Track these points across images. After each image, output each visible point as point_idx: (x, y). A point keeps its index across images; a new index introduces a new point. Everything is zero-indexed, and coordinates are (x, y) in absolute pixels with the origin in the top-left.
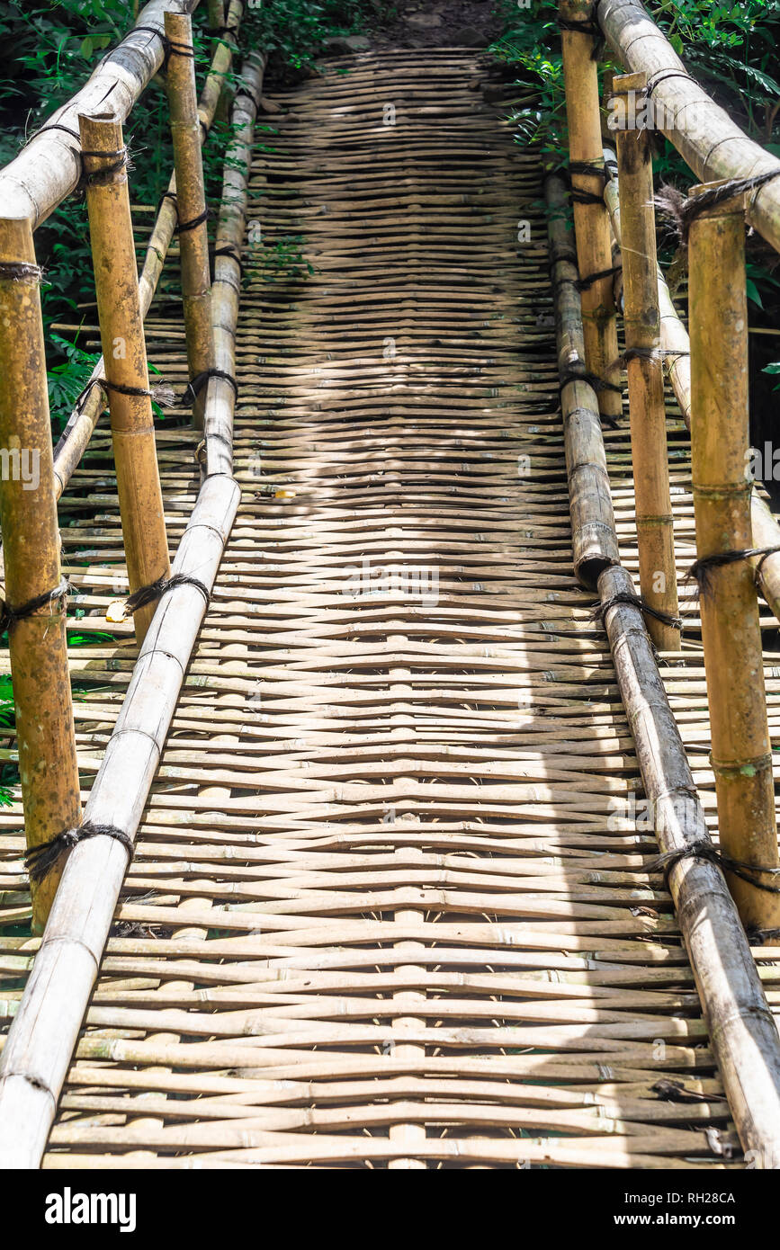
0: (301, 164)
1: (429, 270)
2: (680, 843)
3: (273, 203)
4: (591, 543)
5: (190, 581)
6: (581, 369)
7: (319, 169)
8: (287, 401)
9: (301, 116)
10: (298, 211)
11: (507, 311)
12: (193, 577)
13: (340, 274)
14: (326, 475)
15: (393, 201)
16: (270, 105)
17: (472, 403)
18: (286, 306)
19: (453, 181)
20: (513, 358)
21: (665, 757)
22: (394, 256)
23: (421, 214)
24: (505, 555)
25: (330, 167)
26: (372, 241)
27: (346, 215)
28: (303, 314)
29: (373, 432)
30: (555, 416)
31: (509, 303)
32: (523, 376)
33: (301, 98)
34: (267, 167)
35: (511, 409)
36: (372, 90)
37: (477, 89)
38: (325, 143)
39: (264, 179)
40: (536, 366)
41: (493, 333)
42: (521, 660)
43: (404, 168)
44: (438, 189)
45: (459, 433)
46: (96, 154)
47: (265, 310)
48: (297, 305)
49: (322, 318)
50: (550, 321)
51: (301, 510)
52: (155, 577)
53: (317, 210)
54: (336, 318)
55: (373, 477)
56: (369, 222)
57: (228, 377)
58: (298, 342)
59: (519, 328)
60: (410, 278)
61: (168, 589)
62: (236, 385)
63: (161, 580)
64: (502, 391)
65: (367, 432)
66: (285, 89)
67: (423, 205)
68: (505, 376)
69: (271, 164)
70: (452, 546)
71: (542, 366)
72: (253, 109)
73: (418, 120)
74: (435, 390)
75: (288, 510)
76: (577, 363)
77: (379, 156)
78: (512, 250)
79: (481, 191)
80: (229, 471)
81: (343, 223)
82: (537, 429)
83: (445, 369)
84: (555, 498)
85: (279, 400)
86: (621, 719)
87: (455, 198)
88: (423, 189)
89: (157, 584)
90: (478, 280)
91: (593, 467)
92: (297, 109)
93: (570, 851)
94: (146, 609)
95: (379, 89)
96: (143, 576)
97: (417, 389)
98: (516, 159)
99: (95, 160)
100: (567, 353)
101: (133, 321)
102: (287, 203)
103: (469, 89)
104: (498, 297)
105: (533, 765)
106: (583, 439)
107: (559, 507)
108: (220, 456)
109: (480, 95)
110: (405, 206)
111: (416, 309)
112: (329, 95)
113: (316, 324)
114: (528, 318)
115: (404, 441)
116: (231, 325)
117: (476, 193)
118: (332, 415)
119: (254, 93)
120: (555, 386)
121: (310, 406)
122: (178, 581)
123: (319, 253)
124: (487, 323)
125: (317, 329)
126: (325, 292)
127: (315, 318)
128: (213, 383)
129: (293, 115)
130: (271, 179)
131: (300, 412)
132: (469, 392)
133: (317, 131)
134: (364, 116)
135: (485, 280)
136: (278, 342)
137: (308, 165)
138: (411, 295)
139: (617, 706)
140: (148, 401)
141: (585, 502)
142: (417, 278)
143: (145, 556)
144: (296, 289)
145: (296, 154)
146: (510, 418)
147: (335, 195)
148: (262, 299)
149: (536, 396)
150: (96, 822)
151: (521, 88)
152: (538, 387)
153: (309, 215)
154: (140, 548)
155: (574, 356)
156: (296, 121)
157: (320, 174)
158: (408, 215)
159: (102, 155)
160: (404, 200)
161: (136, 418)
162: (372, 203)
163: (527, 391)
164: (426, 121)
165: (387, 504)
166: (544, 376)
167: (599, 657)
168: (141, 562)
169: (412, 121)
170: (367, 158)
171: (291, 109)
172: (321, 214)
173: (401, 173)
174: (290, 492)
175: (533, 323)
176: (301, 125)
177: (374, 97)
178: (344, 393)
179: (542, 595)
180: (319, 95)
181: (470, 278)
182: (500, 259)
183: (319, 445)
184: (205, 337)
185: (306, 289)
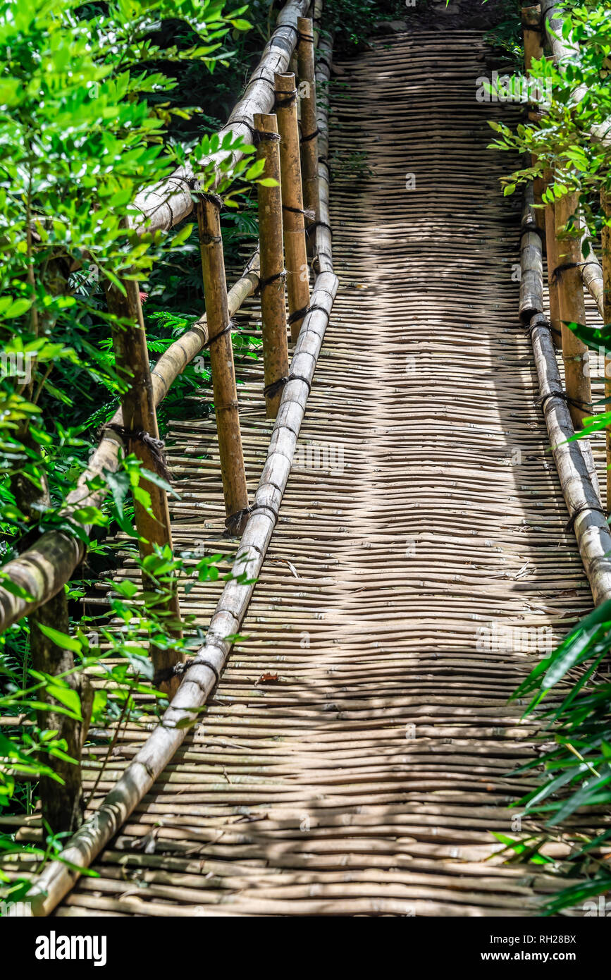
0: (361, 110)
1: (446, 175)
2: (549, 391)
3: (343, 134)
4: (528, 303)
5: (320, 308)
6: (533, 226)
7: (373, 113)
8: (360, 244)
9: (360, 78)
10: (360, 140)
11: (494, 199)
12: (321, 306)
13: (389, 178)
14: (382, 279)
15: (423, 134)
16: (338, 69)
17: (469, 247)
18: (356, 195)
19: (463, 122)
20: (496, 225)
21: (548, 372)
22: (424, 167)
23: (441, 142)
24: (483, 313)
25: (381, 112)
26: (410, 158)
27: (393, 142)
28: (366, 199)
29: (411, 259)
30: (517, 254)
31: (496, 195)
32: (500, 234)
33: (359, 65)
34: (338, 111)
35: (493, 250)
36: (409, 60)
37: (482, 60)
38: (377, 96)
39: (336, 119)
40: (509, 229)
41: (485, 211)
42: (488, 352)
43: (431, 113)
44: (453, 126)
45: (460, 260)
46: (282, 92)
47: (343, 197)
48: (362, 195)
49: (379, 202)
50: (519, 205)
51: (371, 293)
52: (303, 306)
53: (373, 139)
54: (387, 202)
55: (411, 280)
56: (407, 147)
57: (327, 226)
58: (365, 215)
59: (501, 209)
60: (434, 180)
61: (309, 311)
62: (331, 231)
63: (306, 307)
64: (487, 241)
65: (408, 259)
66: (347, 59)
67: (443, 137)
68: (489, 233)
69: (341, 110)
70: (455, 309)
71: (512, 229)
72: (328, 72)
73: (441, 82)
74: (447, 239)
75: (363, 293)
76: (531, 223)
77: (414, 105)
78: (499, 165)
79: (482, 128)
80: (331, 271)
81: (390, 147)
82: (506, 260)
83: (454, 229)
84: (513, 291)
85: (355, 243)
86: (534, 372)
87: (464, 133)
88: (443, 126)
89: (304, 309)
90: (477, 181)
91: (533, 271)
92: (357, 73)
93: (501, 409)
94: (298, 323)
95: (414, 59)
96: (297, 305)
97: (436, 239)
98: (506, 108)
99: (282, 95)
100: (527, 218)
101: (297, 175)
102: (353, 134)
103: (476, 60)
104: (488, 191)
105: (491, 385)
106: (530, 259)
107: (514, 295)
108: (327, 263)
109: (484, 64)
110: (431, 137)
111: (436, 197)
112: (378, 63)
113: (375, 205)
114: (507, 203)
115: (428, 264)
116: (327, 200)
117: (478, 130)
118: (386, 252)
119: (328, 61)
120: (518, 239)
121: (373, 247)
122: (314, 308)
123: (375, 165)
124: (481, 206)
125: (376, 207)
126: (380, 186)
127: (374, 202)
128: (319, 229)
129: (354, 77)
130: (341, 119)
131: (368, 250)
132: (467, 241)
133: (372, 88)
134: (403, 78)
135: (481, 182)
136: (353, 214)
137: (366, 110)
138: (434, 189)
139: (533, 368)
140: (302, 215)
141: (527, 287)
142: (438, 180)
143: (298, 295)
144: (362, 185)
145: (357, 104)
146: (491, 254)
147: (384, 130)
148: (341, 191)
149: (507, 244)
150: (296, 374)
151: (505, 61)
152: (509, 239)
153: (368, 142)
154: (296, 291)
155: (530, 220)
156: (356, 81)
157: (375, 116)
158: (433, 143)
159: (285, 93)
160: (430, 133)
161: (297, 224)
162: (409, 135)
163: (503, 241)
164: (446, 82)
165: (419, 291)
166: (513, 234)
167: (528, 352)
168: (296, 298)
169: (437, 82)
170: (406, 106)
171: (352, 73)
172: (375, 141)
173: (428, 116)
174: (364, 286)
175: (509, 206)
176: (360, 84)
177: (410, 65)
178: (394, 241)
179: (501, 330)
180: (372, 63)
181: (472, 181)
182: (492, 170)
183: (379, 265)
184: (315, 203)
185: (368, 186)
